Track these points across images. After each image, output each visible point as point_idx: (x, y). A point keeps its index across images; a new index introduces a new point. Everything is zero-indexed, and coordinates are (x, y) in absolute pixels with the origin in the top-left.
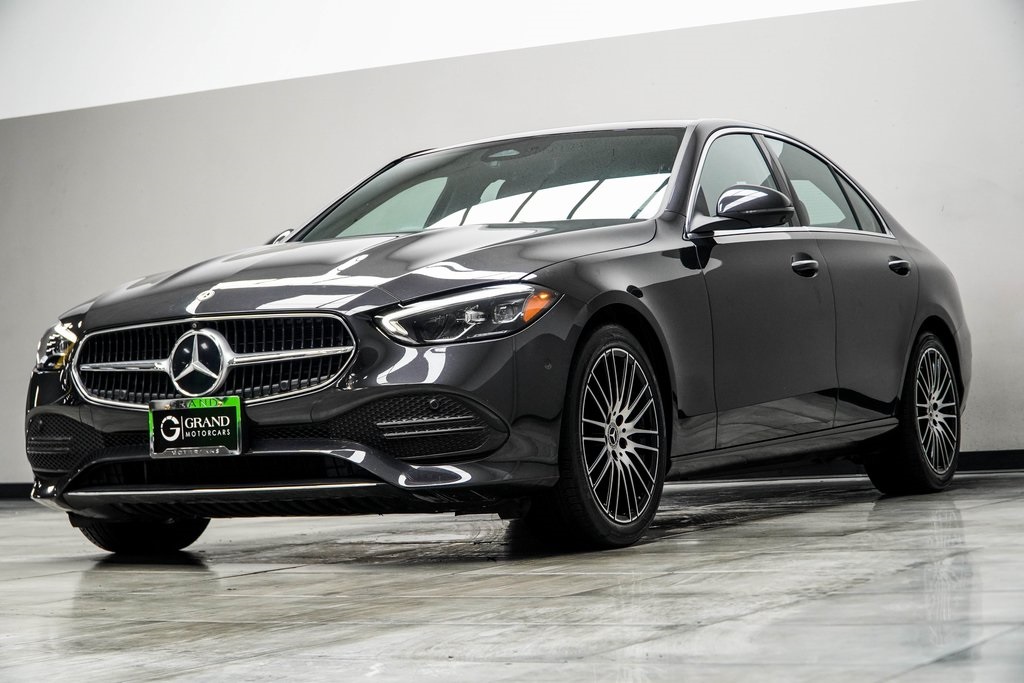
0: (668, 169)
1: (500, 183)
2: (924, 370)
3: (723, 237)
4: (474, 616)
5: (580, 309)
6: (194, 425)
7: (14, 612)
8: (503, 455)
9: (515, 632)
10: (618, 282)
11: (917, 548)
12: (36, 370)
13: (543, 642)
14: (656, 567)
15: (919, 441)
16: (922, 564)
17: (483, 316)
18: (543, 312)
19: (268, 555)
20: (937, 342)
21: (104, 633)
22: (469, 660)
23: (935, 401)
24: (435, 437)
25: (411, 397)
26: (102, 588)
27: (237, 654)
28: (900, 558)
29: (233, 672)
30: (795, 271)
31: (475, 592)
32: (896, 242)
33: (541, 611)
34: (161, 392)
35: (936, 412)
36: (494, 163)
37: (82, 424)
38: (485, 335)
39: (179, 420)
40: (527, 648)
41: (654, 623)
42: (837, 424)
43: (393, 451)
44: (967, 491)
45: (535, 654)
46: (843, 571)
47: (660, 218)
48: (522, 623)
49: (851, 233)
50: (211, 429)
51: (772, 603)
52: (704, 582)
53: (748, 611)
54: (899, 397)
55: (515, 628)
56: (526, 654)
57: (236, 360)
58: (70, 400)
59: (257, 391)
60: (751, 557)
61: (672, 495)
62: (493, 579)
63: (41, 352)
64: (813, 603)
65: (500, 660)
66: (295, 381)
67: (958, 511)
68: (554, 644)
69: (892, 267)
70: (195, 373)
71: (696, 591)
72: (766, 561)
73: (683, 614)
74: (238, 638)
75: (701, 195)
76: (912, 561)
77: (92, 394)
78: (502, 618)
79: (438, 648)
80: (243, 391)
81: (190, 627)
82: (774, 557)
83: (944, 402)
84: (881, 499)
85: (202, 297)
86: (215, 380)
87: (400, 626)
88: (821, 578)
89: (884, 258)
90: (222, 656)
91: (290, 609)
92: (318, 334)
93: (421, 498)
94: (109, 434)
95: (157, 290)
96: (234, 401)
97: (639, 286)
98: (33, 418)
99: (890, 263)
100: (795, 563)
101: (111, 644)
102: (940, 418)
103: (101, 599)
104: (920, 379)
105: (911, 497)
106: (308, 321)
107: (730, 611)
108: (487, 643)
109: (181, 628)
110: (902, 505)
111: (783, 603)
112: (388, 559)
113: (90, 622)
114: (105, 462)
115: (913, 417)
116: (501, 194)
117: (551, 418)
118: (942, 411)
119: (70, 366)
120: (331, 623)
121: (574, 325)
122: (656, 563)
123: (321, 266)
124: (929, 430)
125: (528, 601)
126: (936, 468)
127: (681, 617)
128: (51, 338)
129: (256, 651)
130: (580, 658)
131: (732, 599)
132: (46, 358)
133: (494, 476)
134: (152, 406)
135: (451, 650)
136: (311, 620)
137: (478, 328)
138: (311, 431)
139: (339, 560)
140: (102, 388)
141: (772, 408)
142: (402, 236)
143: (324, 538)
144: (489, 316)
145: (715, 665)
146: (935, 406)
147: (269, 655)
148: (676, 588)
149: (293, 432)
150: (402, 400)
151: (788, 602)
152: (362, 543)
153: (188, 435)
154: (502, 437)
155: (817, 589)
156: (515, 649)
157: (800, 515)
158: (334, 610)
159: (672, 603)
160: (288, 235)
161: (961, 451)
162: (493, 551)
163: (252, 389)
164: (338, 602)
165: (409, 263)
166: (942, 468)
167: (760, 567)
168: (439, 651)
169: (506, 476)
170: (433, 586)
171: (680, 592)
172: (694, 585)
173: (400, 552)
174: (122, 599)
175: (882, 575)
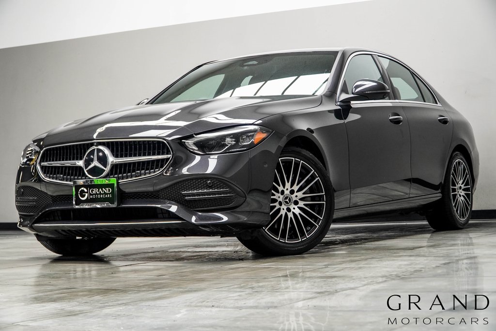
0: (329, 71)
1: (251, 77)
2: (455, 170)
3: (355, 104)
4: (228, 286)
5: (282, 138)
6: (94, 192)
7: (7, 283)
8: (244, 208)
9: (246, 294)
10: (302, 125)
11: (447, 256)
12: (21, 165)
13: (259, 300)
14: (320, 264)
15: (452, 204)
16: (449, 263)
17: (234, 141)
18: (264, 139)
19: (134, 257)
20: (462, 157)
21: (48, 293)
22: (222, 307)
23: (460, 185)
24: (210, 199)
25: (199, 180)
26: (51, 272)
27: (111, 304)
28: (438, 260)
29: (106, 312)
30: (391, 121)
31: (230, 275)
32: (442, 108)
33: (261, 284)
34: (79, 176)
35: (461, 191)
36: (246, 68)
37: (42, 191)
38: (235, 150)
39: (87, 190)
40: (251, 302)
41: (315, 290)
42: (411, 196)
43: (190, 205)
44: (475, 229)
45: (254, 305)
46: (410, 266)
47: (324, 95)
48: (251, 290)
49: (420, 104)
50: (103, 194)
51: (373, 281)
52: (342, 271)
53: (361, 285)
54: (443, 182)
55: (247, 293)
56: (250, 305)
57: (115, 161)
58: (36, 180)
59: (125, 176)
60: (366, 259)
61: (333, 230)
62: (240, 269)
63: (23, 157)
64: (393, 281)
65: (237, 308)
66: (143, 171)
67: (471, 238)
68: (264, 300)
69: (440, 120)
70: (95, 167)
71: (337, 275)
72: (373, 261)
73: (329, 286)
74: (113, 296)
75: (345, 84)
76: (444, 262)
77: (46, 176)
78: (241, 288)
79: (208, 302)
80: (118, 176)
81: (90, 291)
82: (377, 259)
83: (464, 186)
84: (434, 232)
85: (99, 130)
86: (105, 170)
87: (191, 291)
88: (399, 270)
89: (436, 116)
90: (103, 305)
91: (141, 283)
92: (154, 149)
93: (203, 229)
94: (54, 196)
95: (78, 127)
96: (113, 181)
97: (312, 128)
98: (19, 188)
99: (439, 118)
100: (388, 263)
101: (51, 299)
102: (463, 193)
103: (50, 278)
104: (453, 175)
105: (448, 232)
106: (150, 143)
107: (352, 285)
108: (232, 300)
109: (86, 291)
110: (443, 235)
111: (378, 281)
112: (191, 259)
113: (42, 288)
114: (52, 210)
115: (449, 193)
116: (251, 82)
117: (267, 190)
118: (463, 190)
119: (36, 163)
120: (158, 290)
121: (279, 146)
122: (320, 262)
123: (157, 116)
124: (457, 199)
125: (255, 280)
126: (460, 217)
127: (328, 287)
128: (29, 149)
129: (119, 302)
130: (276, 307)
131: (354, 279)
132: (26, 159)
133: (239, 218)
134: (75, 183)
135: (214, 303)
136: (149, 288)
137: (232, 147)
138: (150, 196)
139: (167, 259)
140: (51, 174)
141: (383, 187)
142: (198, 102)
143: (162, 249)
144: (237, 141)
145: (340, 311)
146: (460, 187)
147: (125, 304)
148: (328, 274)
149: (142, 196)
150: (194, 181)
151: (381, 281)
152: (180, 252)
153: (91, 197)
154: (242, 199)
155: (396, 275)
156: (244, 302)
157: (392, 240)
158: (161, 283)
159: (325, 281)
160: (146, 101)
161: (473, 209)
162: (243, 256)
163: (123, 175)
164: (163, 280)
165: (199, 115)
166: (464, 217)
167: (370, 264)
168: (208, 303)
169: (244, 218)
170: (211, 272)
171: (329, 276)
172: (337, 273)
173: (198, 256)
174: (60, 277)
175: (428, 268)
